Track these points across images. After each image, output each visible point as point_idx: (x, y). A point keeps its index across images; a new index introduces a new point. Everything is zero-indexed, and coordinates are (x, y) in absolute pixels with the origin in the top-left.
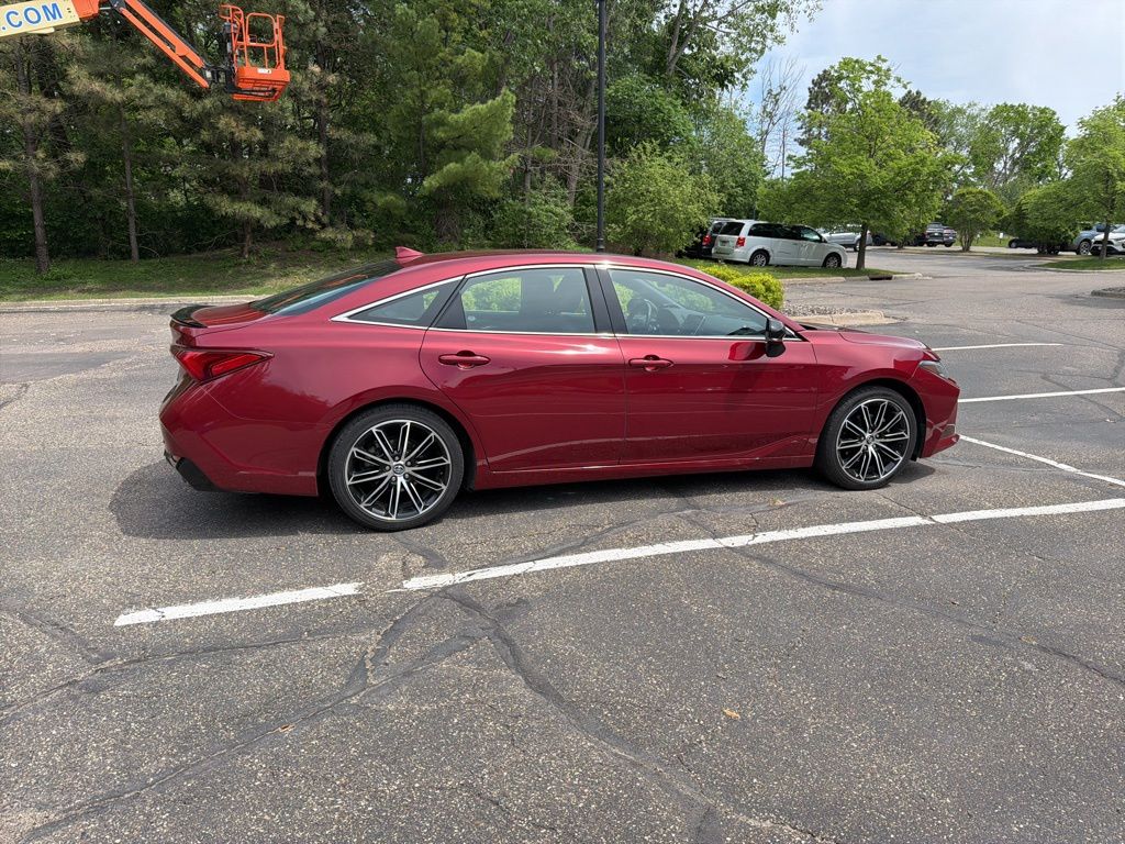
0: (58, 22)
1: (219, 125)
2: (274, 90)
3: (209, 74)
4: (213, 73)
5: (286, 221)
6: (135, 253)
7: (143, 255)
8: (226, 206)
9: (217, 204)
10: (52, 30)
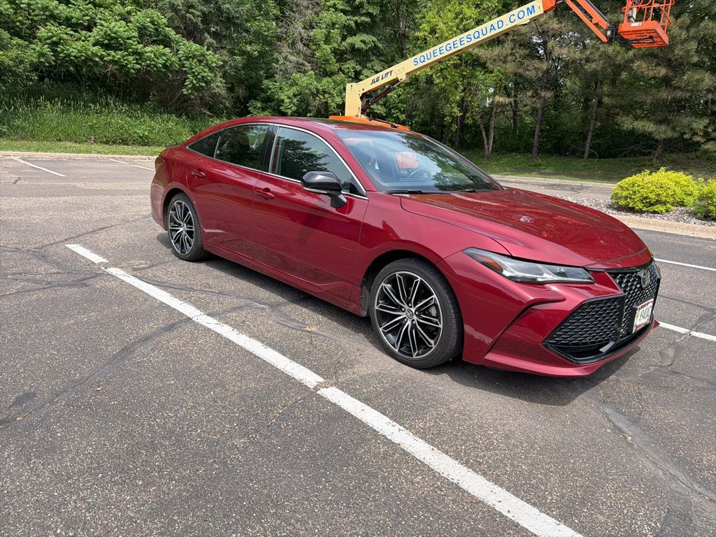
0: (533, 15)
1: (635, 68)
2: (651, 37)
3: (609, 33)
4: (612, 31)
5: (676, 135)
6: (586, 155)
7: (591, 155)
8: (627, 123)
9: (622, 122)
10: (529, 21)
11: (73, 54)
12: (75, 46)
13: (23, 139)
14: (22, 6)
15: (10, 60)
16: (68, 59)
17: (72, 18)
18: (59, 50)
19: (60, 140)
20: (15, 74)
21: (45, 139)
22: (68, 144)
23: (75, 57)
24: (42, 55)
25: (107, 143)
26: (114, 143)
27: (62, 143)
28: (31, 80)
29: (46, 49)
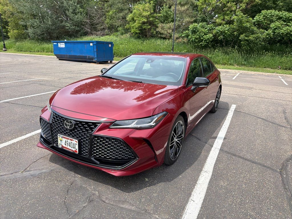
11: (281, 32)
12: (284, 29)
13: (251, 66)
14: (268, 17)
15: (254, 38)
16: (278, 35)
17: (290, 17)
18: (276, 31)
19: (265, 68)
20: (254, 43)
21: (259, 67)
22: (269, 69)
23: (282, 33)
24: (268, 34)
25: (286, 69)
26: (290, 69)
27: (266, 69)
28: (261, 45)
29: (271, 31)
